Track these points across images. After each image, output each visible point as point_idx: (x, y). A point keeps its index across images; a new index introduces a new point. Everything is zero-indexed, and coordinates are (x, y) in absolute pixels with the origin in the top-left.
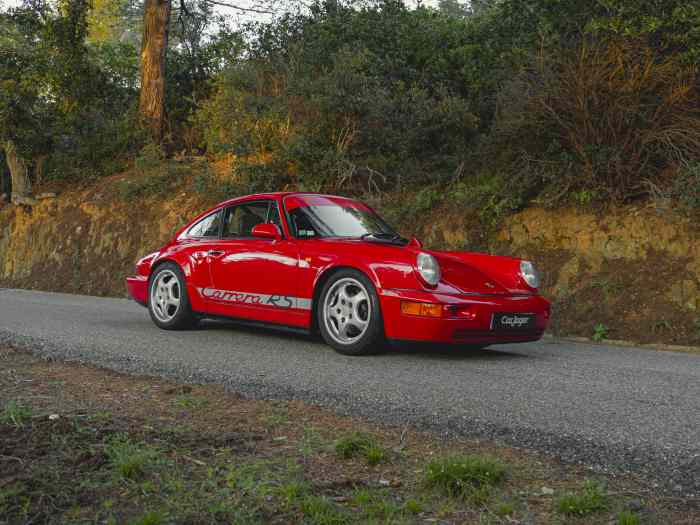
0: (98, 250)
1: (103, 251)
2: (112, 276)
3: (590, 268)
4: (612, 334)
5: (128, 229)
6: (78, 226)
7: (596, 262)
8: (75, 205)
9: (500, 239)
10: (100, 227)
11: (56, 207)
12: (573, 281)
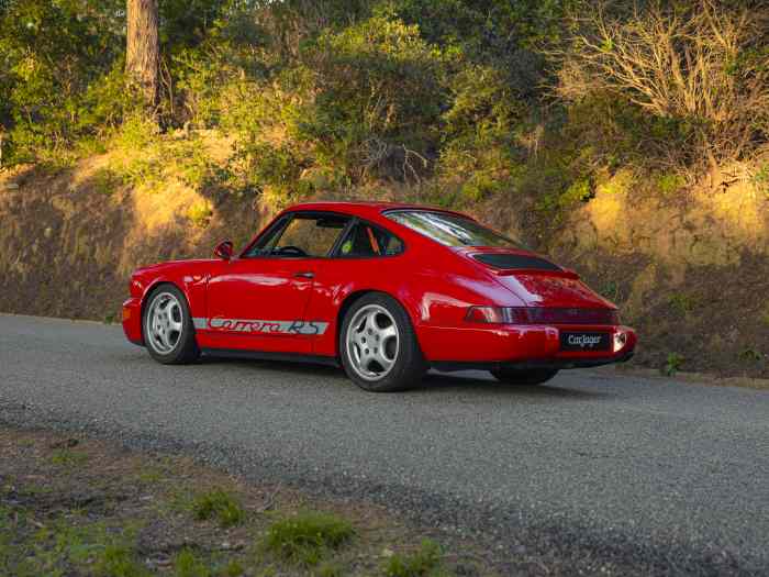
0: (72, 258)
1: (77, 259)
2: (86, 294)
3: (670, 278)
4: (687, 365)
5: (108, 231)
6: (46, 227)
7: (678, 270)
8: (44, 199)
9: (563, 239)
10: (75, 228)
11: (20, 201)
12: (647, 295)
